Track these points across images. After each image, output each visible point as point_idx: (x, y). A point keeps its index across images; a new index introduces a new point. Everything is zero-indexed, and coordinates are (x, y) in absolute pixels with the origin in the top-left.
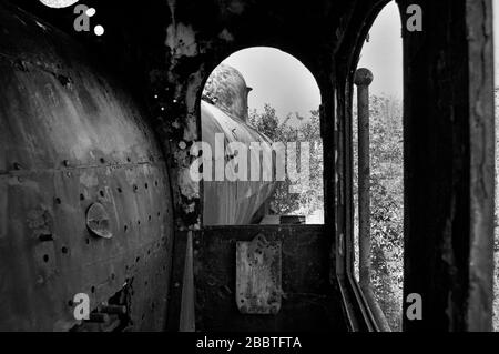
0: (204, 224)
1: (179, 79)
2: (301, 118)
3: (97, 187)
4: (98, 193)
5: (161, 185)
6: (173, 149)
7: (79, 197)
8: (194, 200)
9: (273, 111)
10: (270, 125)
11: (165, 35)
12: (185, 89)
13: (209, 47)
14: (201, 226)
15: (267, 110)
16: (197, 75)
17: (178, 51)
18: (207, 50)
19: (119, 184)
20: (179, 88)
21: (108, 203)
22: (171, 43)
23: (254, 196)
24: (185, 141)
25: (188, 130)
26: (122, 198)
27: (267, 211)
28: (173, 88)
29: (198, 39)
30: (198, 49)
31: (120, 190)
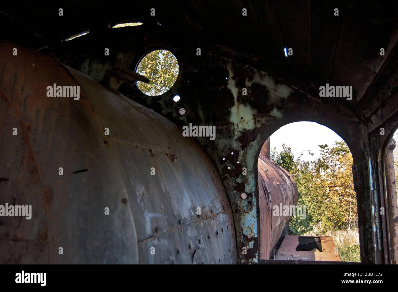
0: (261, 259)
1: (241, 147)
2: (313, 154)
3: (196, 237)
4: (197, 242)
5: (230, 227)
6: (237, 199)
7: (188, 246)
8: (253, 238)
9: (289, 149)
10: (287, 160)
11: (229, 113)
12: (246, 153)
13: (264, 122)
14: (259, 260)
15: (284, 148)
16: (255, 143)
17: (240, 126)
18: (262, 125)
19: (208, 233)
20: (241, 153)
21: (203, 248)
22: (234, 119)
23: (281, 223)
24: (246, 193)
25: (248, 184)
26: (210, 242)
27: (287, 232)
28: (237, 153)
29: (255, 117)
30: (255, 123)
31: (209, 238)
